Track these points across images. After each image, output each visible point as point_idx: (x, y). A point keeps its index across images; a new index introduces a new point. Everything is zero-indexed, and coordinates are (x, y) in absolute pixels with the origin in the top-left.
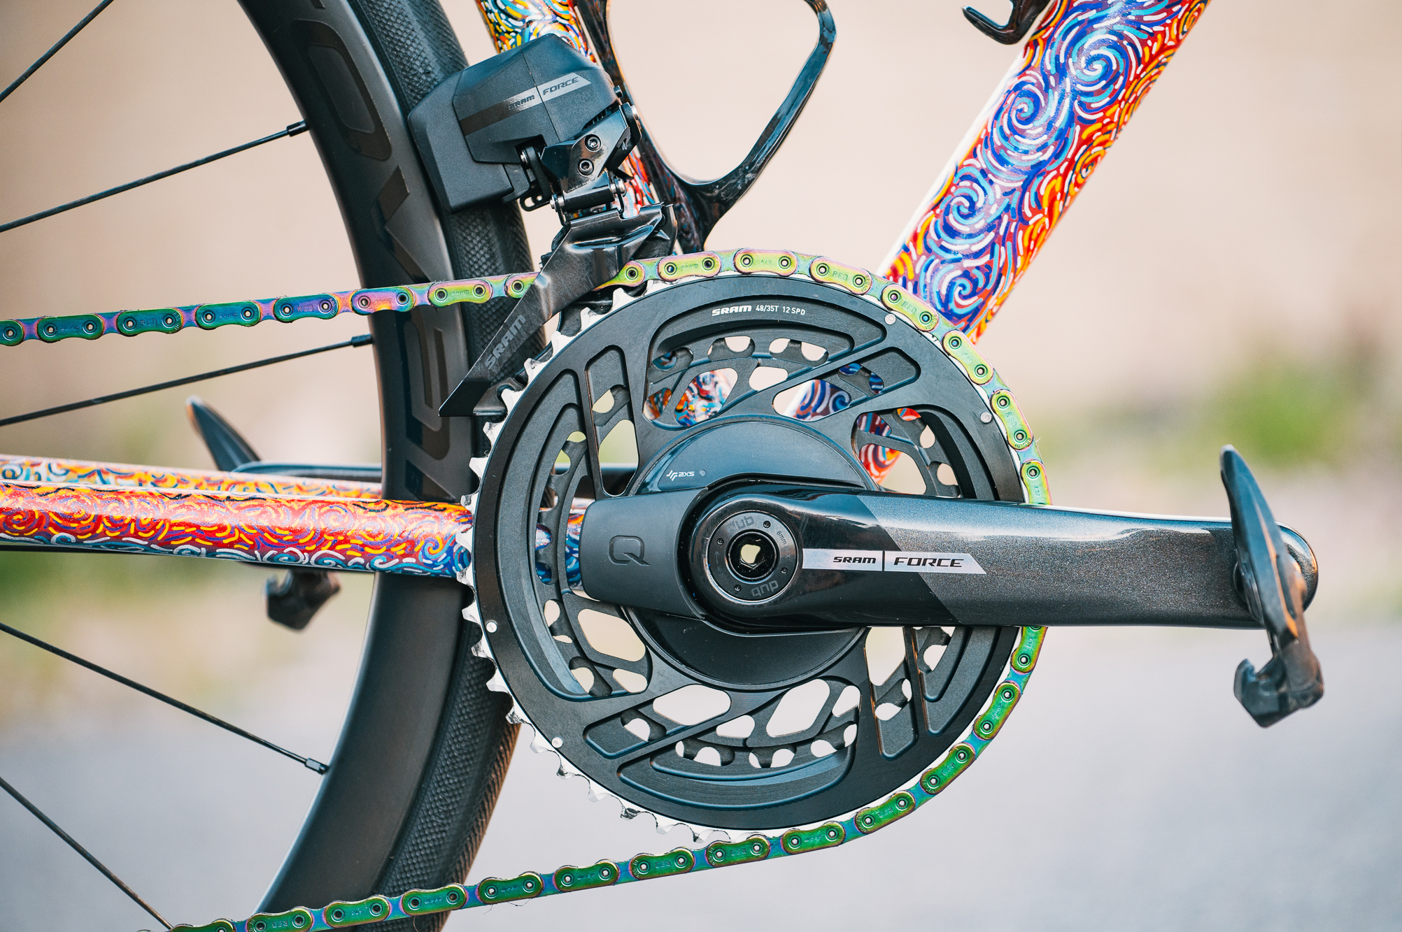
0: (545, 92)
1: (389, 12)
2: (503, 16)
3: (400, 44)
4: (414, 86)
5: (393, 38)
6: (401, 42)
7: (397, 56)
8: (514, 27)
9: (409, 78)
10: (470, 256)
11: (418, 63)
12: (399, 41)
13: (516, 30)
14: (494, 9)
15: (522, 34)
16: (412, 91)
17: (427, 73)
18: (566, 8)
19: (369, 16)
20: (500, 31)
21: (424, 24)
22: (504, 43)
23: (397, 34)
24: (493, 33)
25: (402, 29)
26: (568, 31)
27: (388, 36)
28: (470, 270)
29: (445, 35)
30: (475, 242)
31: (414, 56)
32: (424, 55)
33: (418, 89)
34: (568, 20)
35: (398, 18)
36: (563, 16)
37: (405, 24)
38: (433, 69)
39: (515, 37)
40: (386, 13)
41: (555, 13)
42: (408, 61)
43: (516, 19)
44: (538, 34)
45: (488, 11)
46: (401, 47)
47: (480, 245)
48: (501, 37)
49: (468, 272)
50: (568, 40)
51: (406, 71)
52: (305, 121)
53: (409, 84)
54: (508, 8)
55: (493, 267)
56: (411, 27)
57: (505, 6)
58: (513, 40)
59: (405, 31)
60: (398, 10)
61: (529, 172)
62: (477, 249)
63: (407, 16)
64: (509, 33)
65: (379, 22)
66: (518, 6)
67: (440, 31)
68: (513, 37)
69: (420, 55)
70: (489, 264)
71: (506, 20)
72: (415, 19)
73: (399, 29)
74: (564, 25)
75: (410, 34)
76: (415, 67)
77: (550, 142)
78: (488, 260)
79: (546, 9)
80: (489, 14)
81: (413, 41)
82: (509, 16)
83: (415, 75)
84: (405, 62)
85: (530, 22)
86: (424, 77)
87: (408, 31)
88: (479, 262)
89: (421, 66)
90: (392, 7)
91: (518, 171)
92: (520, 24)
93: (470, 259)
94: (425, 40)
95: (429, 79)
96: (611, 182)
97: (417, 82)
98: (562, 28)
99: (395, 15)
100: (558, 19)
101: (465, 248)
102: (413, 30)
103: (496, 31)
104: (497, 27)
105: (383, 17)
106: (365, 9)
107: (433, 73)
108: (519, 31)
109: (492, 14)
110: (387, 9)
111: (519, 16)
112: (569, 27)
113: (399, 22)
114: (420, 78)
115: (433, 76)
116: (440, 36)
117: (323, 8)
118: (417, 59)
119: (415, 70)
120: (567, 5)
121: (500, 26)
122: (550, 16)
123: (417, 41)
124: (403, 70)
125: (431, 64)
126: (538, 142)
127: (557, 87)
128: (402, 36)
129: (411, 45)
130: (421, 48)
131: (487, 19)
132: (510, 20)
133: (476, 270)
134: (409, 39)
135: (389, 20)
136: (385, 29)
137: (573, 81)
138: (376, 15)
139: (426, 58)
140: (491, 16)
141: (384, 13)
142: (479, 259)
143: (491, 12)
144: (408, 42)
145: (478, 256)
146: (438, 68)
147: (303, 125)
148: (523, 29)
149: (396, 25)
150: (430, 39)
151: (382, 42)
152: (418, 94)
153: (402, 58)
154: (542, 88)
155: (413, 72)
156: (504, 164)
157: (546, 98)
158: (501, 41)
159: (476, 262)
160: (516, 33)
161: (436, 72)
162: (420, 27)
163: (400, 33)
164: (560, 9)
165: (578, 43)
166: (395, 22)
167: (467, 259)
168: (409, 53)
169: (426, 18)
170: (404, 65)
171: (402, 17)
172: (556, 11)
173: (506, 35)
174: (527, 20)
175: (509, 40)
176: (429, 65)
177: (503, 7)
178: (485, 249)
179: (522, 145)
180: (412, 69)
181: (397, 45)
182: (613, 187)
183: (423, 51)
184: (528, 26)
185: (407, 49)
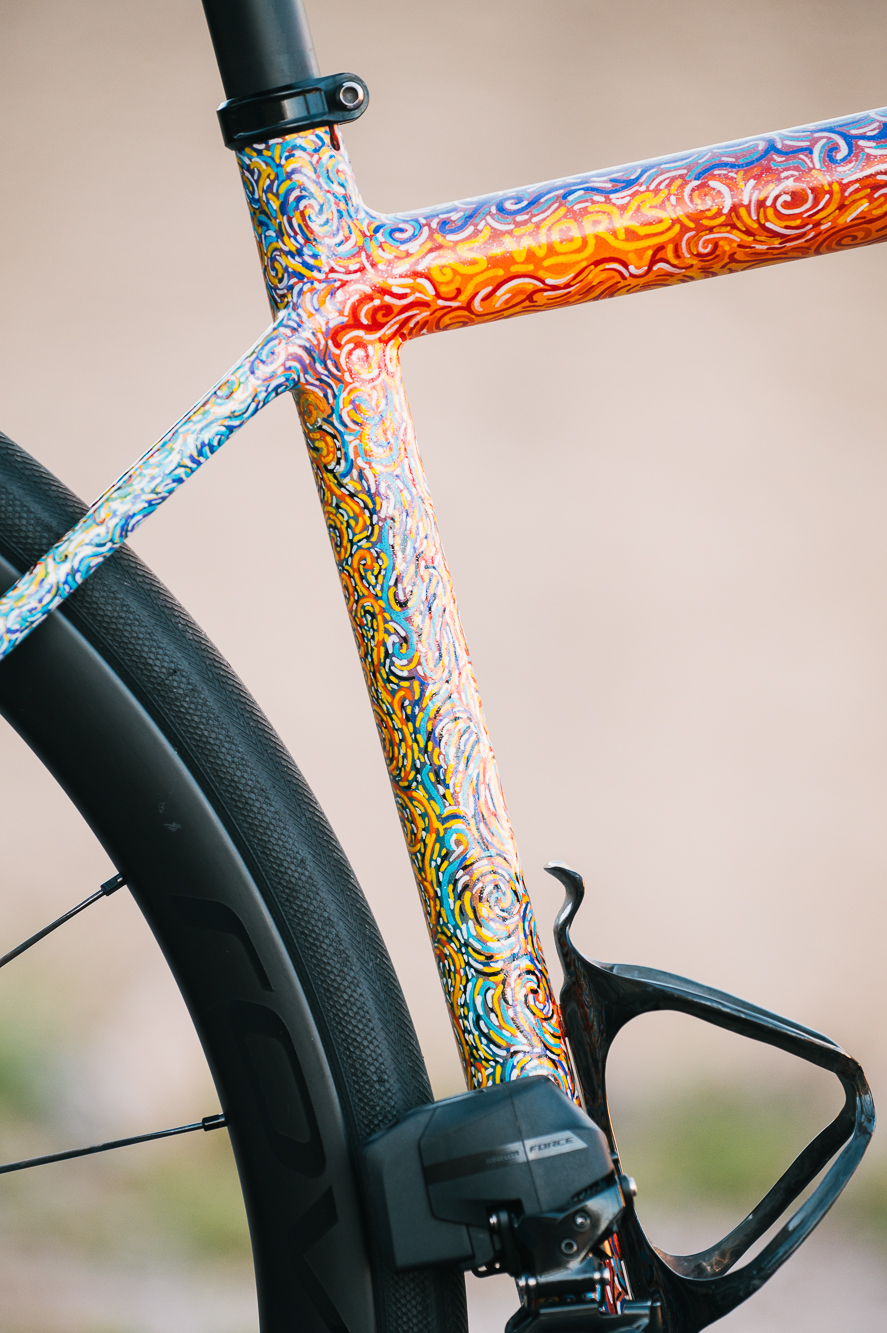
0: (532, 1149)
1: (349, 1005)
2: (484, 1041)
3: (355, 1044)
4: (364, 1095)
5: (348, 1036)
6: (357, 1042)
7: (349, 1057)
8: (495, 1054)
9: (359, 1085)
10: (399, 1305)
11: (373, 1069)
12: (355, 1040)
13: (497, 1059)
14: (473, 1030)
15: (503, 1065)
16: (360, 1100)
17: (381, 1081)
18: (558, 1040)
19: (324, 1006)
20: (477, 1056)
21: (385, 1022)
22: (479, 1071)
23: (354, 1031)
24: (467, 1057)
25: (361, 1027)
26: (557, 1068)
27: (343, 1032)
28: (396, 1321)
29: (408, 1038)
30: (407, 1289)
31: (370, 1059)
32: (381, 1060)
33: (368, 1098)
34: (558, 1055)
35: (357, 1013)
36: (554, 1050)
37: (364, 1021)
38: (389, 1077)
39: (494, 1068)
40: (344, 1005)
41: (545, 1045)
42: (361, 1065)
43: (499, 1046)
44: (523, 1068)
45: (466, 1031)
46: (356, 1048)
47: (413, 1293)
48: (478, 1064)
49: (394, 1324)
50: (556, 1079)
51: (357, 1077)
52: (226, 1114)
53: (358, 1091)
54: (491, 1032)
55: (425, 1322)
56: (371, 1025)
57: (489, 1029)
58: (491, 1070)
59: (363, 1030)
60: (359, 1004)
61: (496, 1238)
62: (408, 1298)
63: (368, 1012)
64: (487, 1060)
65: (335, 1015)
66: (504, 1032)
67: (403, 1033)
68: (492, 1066)
69: (376, 1060)
70: (420, 1317)
71: (487, 1046)
72: (377, 1016)
73: (357, 1026)
74: (553, 1061)
75: (369, 1034)
76: (368, 1072)
77: (529, 1208)
78: (419, 1312)
79: (536, 1041)
80: (466, 1035)
81: (371, 1042)
82: (490, 1041)
83: (367, 1081)
84: (358, 1066)
85: (516, 1052)
86: (377, 1086)
87: (367, 1030)
88: (409, 1314)
89: (375, 1073)
90: (352, 1000)
91: (483, 1236)
92: (503, 1053)
93: (399, 1308)
94: (384, 1042)
95: (383, 1089)
96: (595, 1270)
97: (368, 1090)
98: (549, 1064)
99: (355, 1010)
100: (548, 1053)
101: (394, 1295)
102: (373, 1029)
103: (472, 1055)
104: (474, 1051)
105: (340, 1010)
106: (321, 998)
107: (388, 1082)
108: (501, 1061)
109: (471, 1036)
110: (346, 1001)
111: (504, 1044)
112: (558, 1064)
113: (359, 1018)
114: (372, 1086)
115: (387, 1085)
116: (402, 1040)
117: (272, 990)
118: (373, 1064)
119: (368, 1076)
120: (559, 1038)
121: (477, 1050)
122: (539, 1049)
123: (376, 1043)
124: (354, 1074)
125: (387, 1071)
126: (514, 1207)
127: (547, 1146)
128: (359, 1035)
129: (368, 1047)
130: (379, 1052)
131: (463, 1039)
132: (492, 1046)
133: (404, 1322)
134: (366, 1039)
135: (346, 1014)
136: (340, 1024)
137: (568, 1141)
138: (332, 1006)
139: (382, 1064)
140: (469, 1038)
141: (342, 1005)
142: (409, 1310)
143: (470, 1032)
144: (365, 1043)
145: (409, 1306)
146: (395, 1076)
147: (222, 1120)
148: (505, 1060)
149: (353, 1021)
150: (391, 1041)
151: (335, 1039)
152: (367, 1104)
153: (354, 1061)
154: (529, 1143)
155: (365, 1079)
156: (468, 1226)
157: (532, 1156)
158: (475, 1068)
159: (405, 1314)
160: (497, 1062)
161: (392, 1082)
162: (381, 1026)
163: (357, 1031)
164: (551, 1041)
165: (565, 1081)
166: (354, 1018)
167: (394, 1309)
168: (364, 1056)
169: (389, 1016)
170: (356, 1069)
171: (362, 1013)
172: (547, 1044)
173: (484, 1062)
174: (512, 1050)
175: (486, 1069)
176: (385, 1072)
177: (486, 1031)
178: (419, 1299)
179: (495, 1207)
180: (364, 1074)
181: (351, 1044)
182: (597, 1276)
183: (380, 1055)
184: (512, 1057)
185: (363, 1051)
